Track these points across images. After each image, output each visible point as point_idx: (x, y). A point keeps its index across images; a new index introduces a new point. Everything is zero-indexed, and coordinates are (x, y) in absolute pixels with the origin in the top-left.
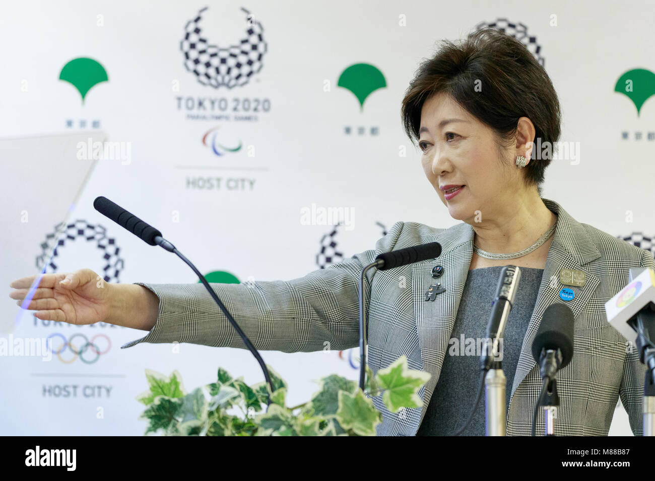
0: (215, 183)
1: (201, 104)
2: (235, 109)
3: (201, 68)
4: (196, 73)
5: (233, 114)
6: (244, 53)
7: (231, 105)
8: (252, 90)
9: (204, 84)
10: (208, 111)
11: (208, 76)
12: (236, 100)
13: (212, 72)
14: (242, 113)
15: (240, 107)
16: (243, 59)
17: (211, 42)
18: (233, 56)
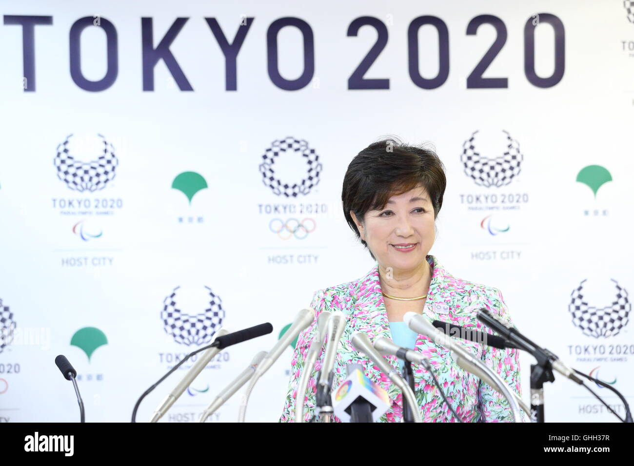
0: (83, 261)
1: (70, 203)
2: (96, 207)
3: (70, 178)
4: (66, 181)
5: (94, 210)
6: (101, 166)
7: (93, 204)
8: (108, 192)
9: (72, 189)
10: (76, 208)
11: (75, 183)
12: (98, 200)
13: (78, 180)
14: (101, 209)
15: (100, 205)
16: (101, 170)
17: (76, 159)
18: (93, 168)
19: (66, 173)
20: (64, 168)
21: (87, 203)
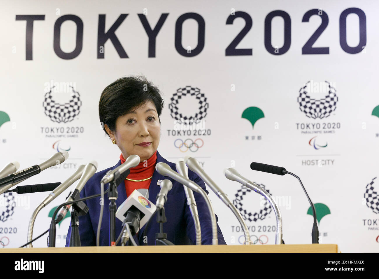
19: (50, 111)
20: (49, 108)
21: (62, 130)
